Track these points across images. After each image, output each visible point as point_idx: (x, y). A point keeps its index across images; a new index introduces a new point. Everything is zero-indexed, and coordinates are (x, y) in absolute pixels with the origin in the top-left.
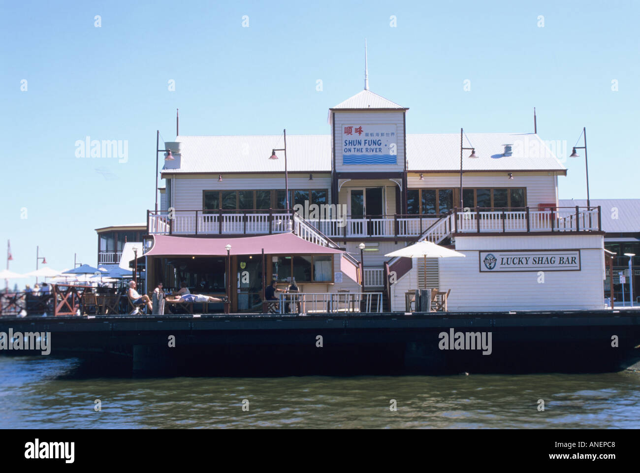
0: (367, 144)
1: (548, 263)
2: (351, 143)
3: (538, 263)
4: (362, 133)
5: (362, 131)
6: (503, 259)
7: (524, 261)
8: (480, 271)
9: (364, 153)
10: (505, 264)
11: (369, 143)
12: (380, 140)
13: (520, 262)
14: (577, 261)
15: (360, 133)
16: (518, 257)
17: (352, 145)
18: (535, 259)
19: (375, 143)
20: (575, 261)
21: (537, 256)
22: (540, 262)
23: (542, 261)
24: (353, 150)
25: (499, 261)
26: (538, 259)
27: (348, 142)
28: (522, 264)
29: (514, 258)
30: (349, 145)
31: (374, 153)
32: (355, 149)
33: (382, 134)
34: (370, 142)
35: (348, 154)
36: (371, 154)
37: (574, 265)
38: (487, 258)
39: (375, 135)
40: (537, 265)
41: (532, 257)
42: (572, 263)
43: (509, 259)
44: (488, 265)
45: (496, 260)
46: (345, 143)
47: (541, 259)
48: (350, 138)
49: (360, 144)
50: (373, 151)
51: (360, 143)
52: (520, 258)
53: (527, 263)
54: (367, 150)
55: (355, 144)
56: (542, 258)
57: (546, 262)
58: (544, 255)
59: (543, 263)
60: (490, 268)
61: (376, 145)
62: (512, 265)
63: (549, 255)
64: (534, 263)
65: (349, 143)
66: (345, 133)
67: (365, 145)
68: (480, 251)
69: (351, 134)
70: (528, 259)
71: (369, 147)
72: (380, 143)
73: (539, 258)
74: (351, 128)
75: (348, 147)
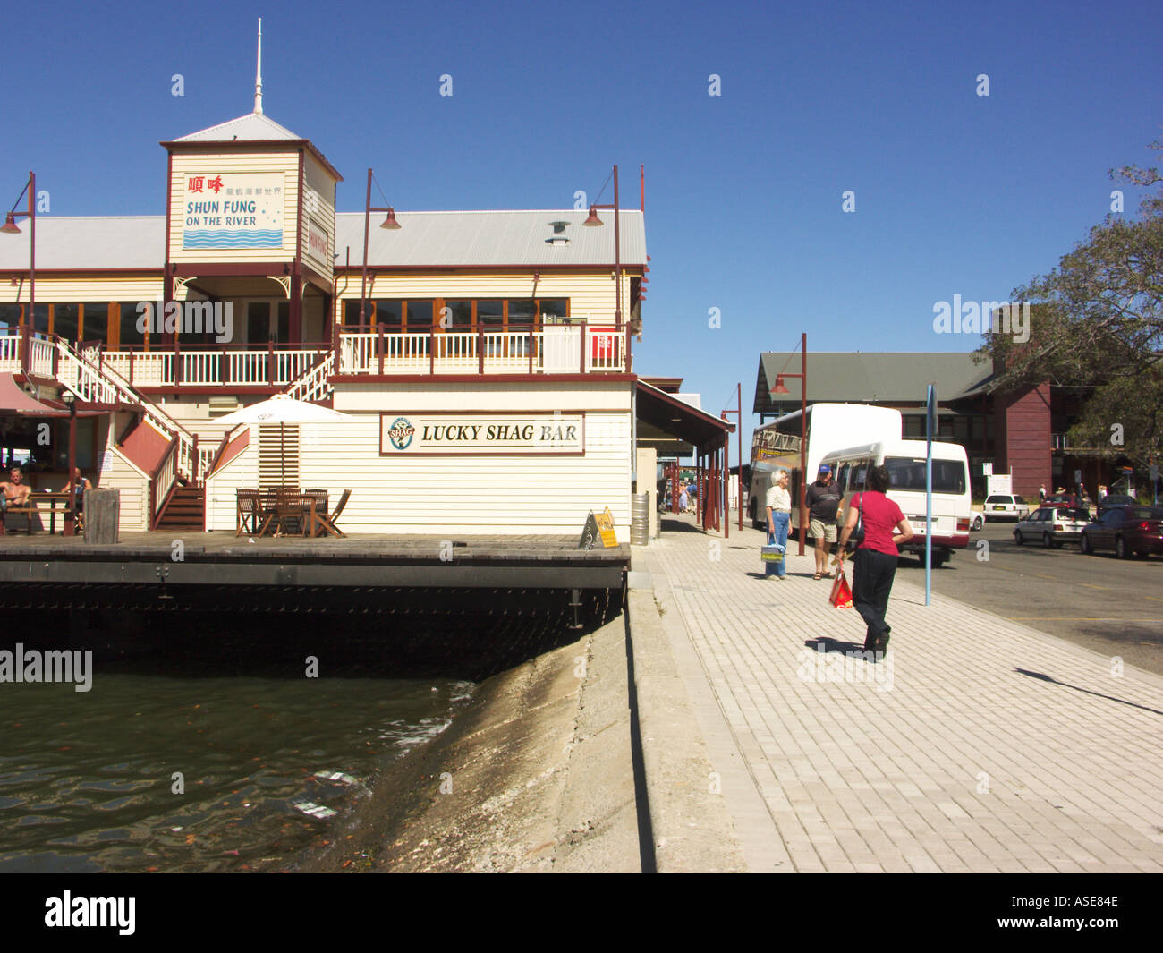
0: (229, 211)
1: (518, 438)
2: (199, 207)
3: (499, 438)
4: (220, 188)
5: (222, 186)
6: (426, 428)
7: (470, 433)
8: (382, 454)
9: (224, 226)
10: (430, 439)
11: (233, 207)
12: (254, 202)
13: (462, 435)
14: (578, 434)
15: (217, 190)
16: (458, 424)
17: (201, 212)
18: (492, 429)
19: (243, 207)
20: (574, 433)
21: (497, 424)
22: (502, 435)
23: (506, 433)
24: (202, 221)
25: (419, 433)
26: (497, 429)
27: (193, 207)
28: (466, 438)
29: (449, 428)
30: (196, 211)
31: (242, 226)
32: (206, 218)
33: (258, 192)
34: (235, 206)
35: (194, 228)
36: (235, 228)
37: (572, 442)
38: (396, 426)
39: (244, 192)
40: (495, 442)
41: (486, 426)
42: (567, 438)
43: (440, 430)
44: (396, 440)
45: (414, 430)
46: (190, 207)
47: (503, 429)
48: (198, 198)
49: (217, 210)
50: (239, 223)
51: (216, 208)
52: (460, 427)
53: (475, 438)
54: (228, 221)
55: (207, 210)
56: (507, 427)
57: (515, 436)
58: (512, 423)
59: (508, 437)
60: (401, 447)
61: (245, 211)
62: (445, 441)
63: (521, 422)
64: (490, 437)
65: (197, 208)
66: (190, 188)
67: (225, 211)
68: (382, 413)
69: (201, 191)
70: (477, 429)
71: (232, 215)
72: (254, 208)
73: (500, 427)
74: (200, 180)
75: (193, 215)
